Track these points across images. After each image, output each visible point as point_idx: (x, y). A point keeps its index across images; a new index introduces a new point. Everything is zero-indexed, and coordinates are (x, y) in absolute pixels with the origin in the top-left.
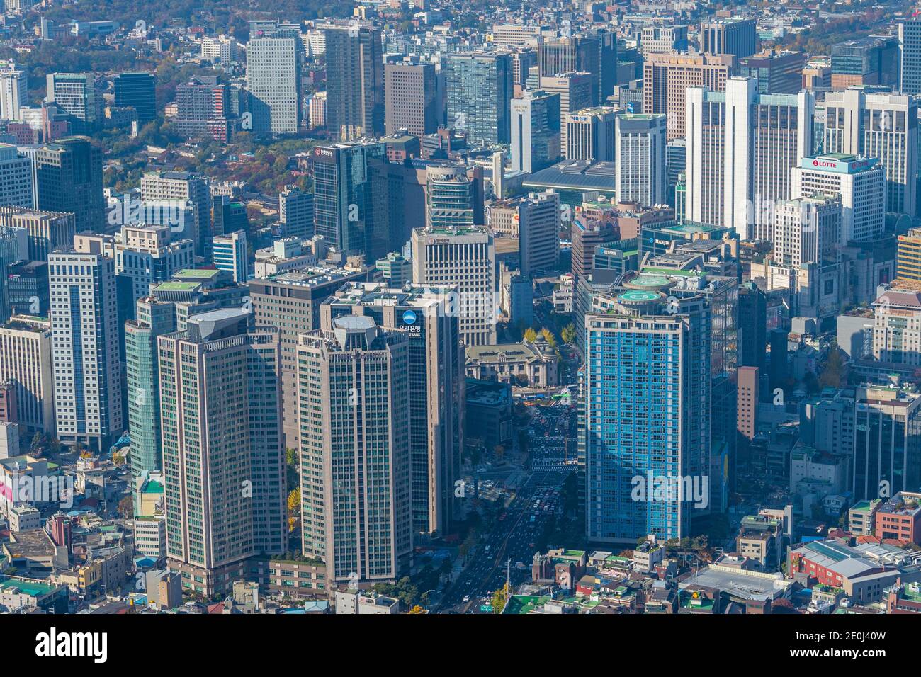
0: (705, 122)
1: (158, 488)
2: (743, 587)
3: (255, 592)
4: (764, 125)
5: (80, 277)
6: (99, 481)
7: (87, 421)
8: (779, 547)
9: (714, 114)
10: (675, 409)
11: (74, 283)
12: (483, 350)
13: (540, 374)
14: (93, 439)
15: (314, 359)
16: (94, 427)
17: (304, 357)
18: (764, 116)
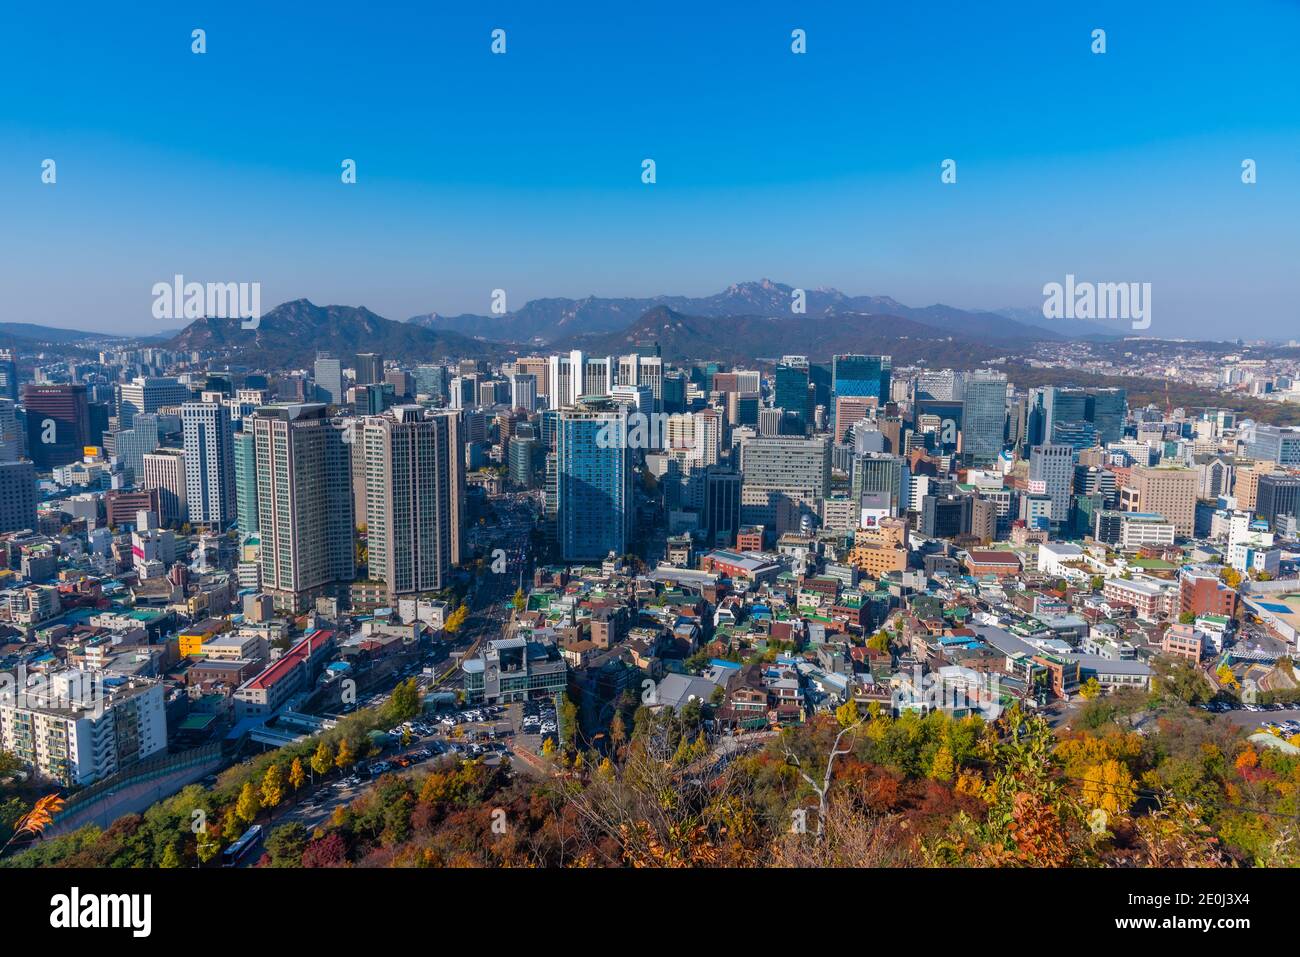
0: (559, 373)
1: (257, 542)
2: (686, 579)
3: (334, 604)
4: (590, 374)
5: (205, 417)
6: (216, 546)
7: (211, 512)
8: (694, 553)
9: (564, 369)
10: (621, 471)
11: (201, 422)
13: (493, 487)
14: (215, 525)
15: (378, 434)
16: (215, 516)
17: (369, 434)
18: (589, 369)
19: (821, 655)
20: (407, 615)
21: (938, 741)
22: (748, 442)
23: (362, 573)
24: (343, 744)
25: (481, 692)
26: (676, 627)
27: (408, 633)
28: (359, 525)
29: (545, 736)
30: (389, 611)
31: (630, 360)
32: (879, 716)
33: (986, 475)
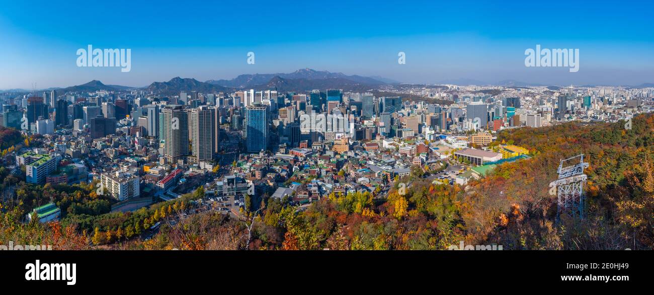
0: (247, 96)
1: (164, 142)
2: (284, 157)
3: (183, 162)
5: (153, 109)
8: (287, 150)
9: (249, 95)
13: (228, 130)
14: (154, 137)
16: (154, 134)
17: (193, 114)
18: (256, 95)
19: (325, 179)
20: (202, 167)
21: (358, 201)
23: (190, 154)
24: (182, 203)
25: (222, 192)
26: (281, 172)
27: (203, 172)
28: (190, 139)
29: (241, 207)
30: (197, 165)
31: (268, 92)
32: (341, 196)
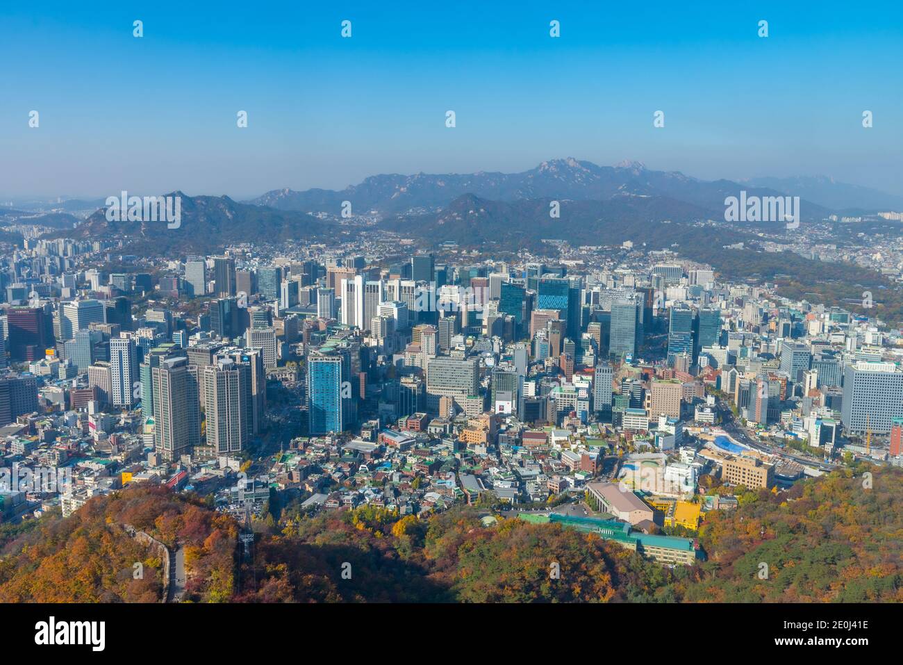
0: (348, 290)
1: (153, 422)
2: (363, 447)
3: (189, 458)
4: (368, 291)
5: (122, 347)
6: (130, 421)
7: (125, 399)
8: (375, 433)
9: (351, 288)
11: (120, 349)
12: (272, 369)
13: (292, 377)
14: (128, 406)
15: (211, 374)
16: (127, 402)
17: (207, 374)
18: (368, 288)
20: (223, 464)
22: (430, 361)
23: (203, 441)
25: (237, 499)
26: (333, 473)
27: (220, 473)
30: (214, 462)
31: (395, 283)
33: (582, 379)
